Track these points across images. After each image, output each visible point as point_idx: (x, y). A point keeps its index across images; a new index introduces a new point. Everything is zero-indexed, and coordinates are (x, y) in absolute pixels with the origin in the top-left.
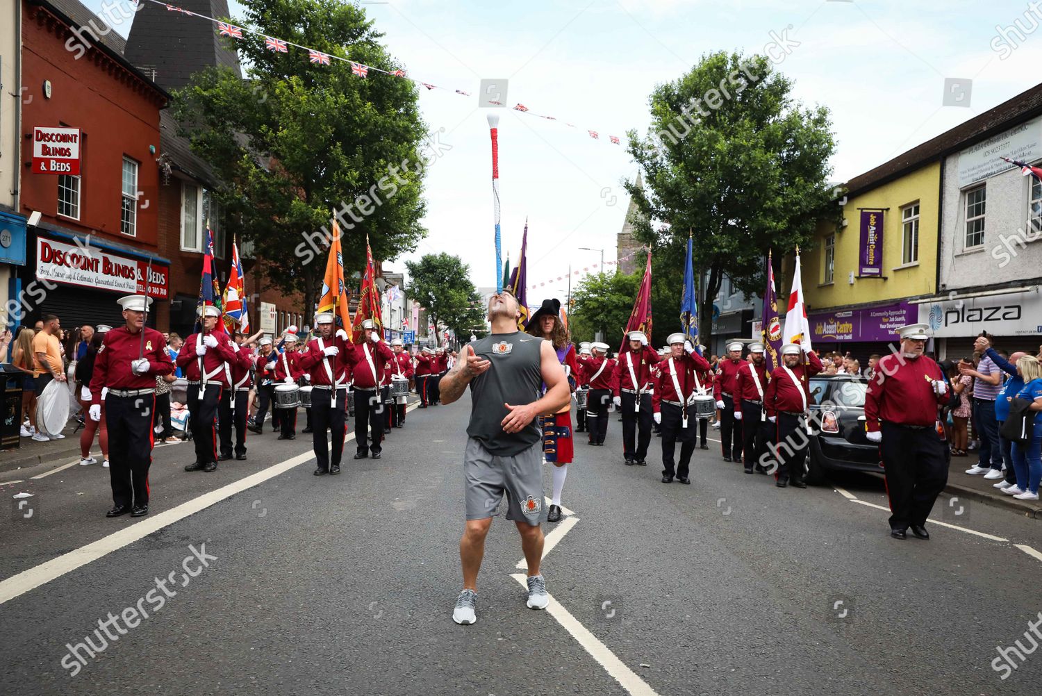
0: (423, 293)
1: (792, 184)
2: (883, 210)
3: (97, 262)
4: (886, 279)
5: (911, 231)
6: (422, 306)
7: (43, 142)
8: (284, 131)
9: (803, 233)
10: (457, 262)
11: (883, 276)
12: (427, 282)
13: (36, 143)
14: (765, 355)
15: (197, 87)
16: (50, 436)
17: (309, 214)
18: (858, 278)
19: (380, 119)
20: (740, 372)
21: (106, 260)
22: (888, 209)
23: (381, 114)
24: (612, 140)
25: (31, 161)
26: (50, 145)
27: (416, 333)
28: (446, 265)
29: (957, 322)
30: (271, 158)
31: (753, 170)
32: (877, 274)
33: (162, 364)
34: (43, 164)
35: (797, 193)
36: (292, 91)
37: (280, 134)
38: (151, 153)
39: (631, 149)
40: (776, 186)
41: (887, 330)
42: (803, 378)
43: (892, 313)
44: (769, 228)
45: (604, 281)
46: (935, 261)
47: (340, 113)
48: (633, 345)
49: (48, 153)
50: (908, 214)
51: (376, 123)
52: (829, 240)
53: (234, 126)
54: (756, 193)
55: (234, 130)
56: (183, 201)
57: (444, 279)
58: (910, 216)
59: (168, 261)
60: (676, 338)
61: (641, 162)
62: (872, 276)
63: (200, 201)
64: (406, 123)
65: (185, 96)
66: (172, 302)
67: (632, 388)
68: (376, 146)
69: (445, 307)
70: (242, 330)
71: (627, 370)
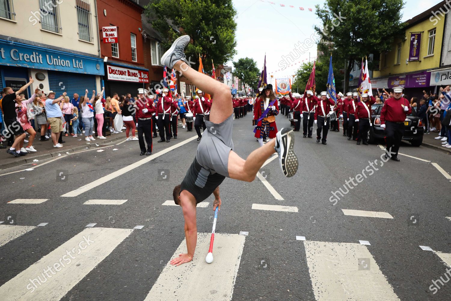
0: (239, 74)
1: (384, 23)
2: (421, 32)
3: (126, 72)
4: (420, 61)
5: (432, 40)
6: (239, 79)
7: (106, 32)
8: (184, 18)
9: (387, 44)
10: (252, 61)
11: (419, 60)
12: (241, 69)
13: (103, 32)
14: (358, 97)
15: (153, 3)
16: (119, 132)
17: (195, 49)
18: (409, 61)
19: (218, 10)
20: (349, 104)
21: (128, 71)
22: (423, 32)
23: (218, 8)
24: (309, 10)
25: (103, 39)
26: (108, 33)
27: (237, 89)
28: (248, 62)
29: (445, 79)
30: (180, 28)
31: (366, 19)
32: (417, 60)
33: (152, 109)
34: (106, 40)
35: (385, 27)
36: (186, 3)
37: (182, 20)
38: (139, 31)
39: (317, 13)
40: (376, 25)
41: (418, 83)
42: (369, 106)
43: (421, 76)
44: (373, 43)
45: (310, 65)
46: (440, 54)
47: (203, 9)
48: (308, 95)
49: (107, 36)
50: (431, 34)
51: (217, 12)
52: (400, 46)
53: (166, 17)
54: (367, 28)
55: (166, 18)
56: (151, 47)
57: (247, 68)
58: (432, 34)
59: (148, 70)
60: (324, 93)
61: (321, 18)
62: (414, 61)
63: (157, 46)
64: (228, 10)
65: (149, 8)
66: (150, 84)
67: (307, 111)
68: (217, 21)
69: (248, 79)
70: (175, 95)
71: (305, 104)
